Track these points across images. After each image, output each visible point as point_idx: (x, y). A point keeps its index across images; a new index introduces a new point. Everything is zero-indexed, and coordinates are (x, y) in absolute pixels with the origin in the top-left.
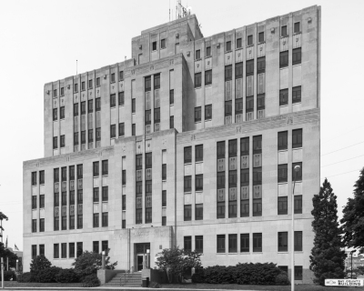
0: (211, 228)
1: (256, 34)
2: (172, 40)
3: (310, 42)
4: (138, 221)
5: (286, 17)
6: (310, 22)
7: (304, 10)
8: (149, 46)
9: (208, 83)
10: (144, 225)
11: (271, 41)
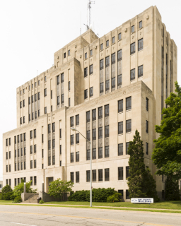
0: (83, 167)
1: (116, 36)
2: (73, 50)
3: (148, 33)
4: (49, 164)
5: (134, 19)
6: (148, 19)
7: (145, 11)
8: (62, 56)
9: (91, 73)
10: (52, 166)
11: (125, 38)
